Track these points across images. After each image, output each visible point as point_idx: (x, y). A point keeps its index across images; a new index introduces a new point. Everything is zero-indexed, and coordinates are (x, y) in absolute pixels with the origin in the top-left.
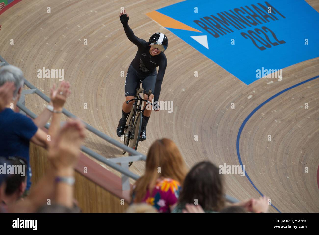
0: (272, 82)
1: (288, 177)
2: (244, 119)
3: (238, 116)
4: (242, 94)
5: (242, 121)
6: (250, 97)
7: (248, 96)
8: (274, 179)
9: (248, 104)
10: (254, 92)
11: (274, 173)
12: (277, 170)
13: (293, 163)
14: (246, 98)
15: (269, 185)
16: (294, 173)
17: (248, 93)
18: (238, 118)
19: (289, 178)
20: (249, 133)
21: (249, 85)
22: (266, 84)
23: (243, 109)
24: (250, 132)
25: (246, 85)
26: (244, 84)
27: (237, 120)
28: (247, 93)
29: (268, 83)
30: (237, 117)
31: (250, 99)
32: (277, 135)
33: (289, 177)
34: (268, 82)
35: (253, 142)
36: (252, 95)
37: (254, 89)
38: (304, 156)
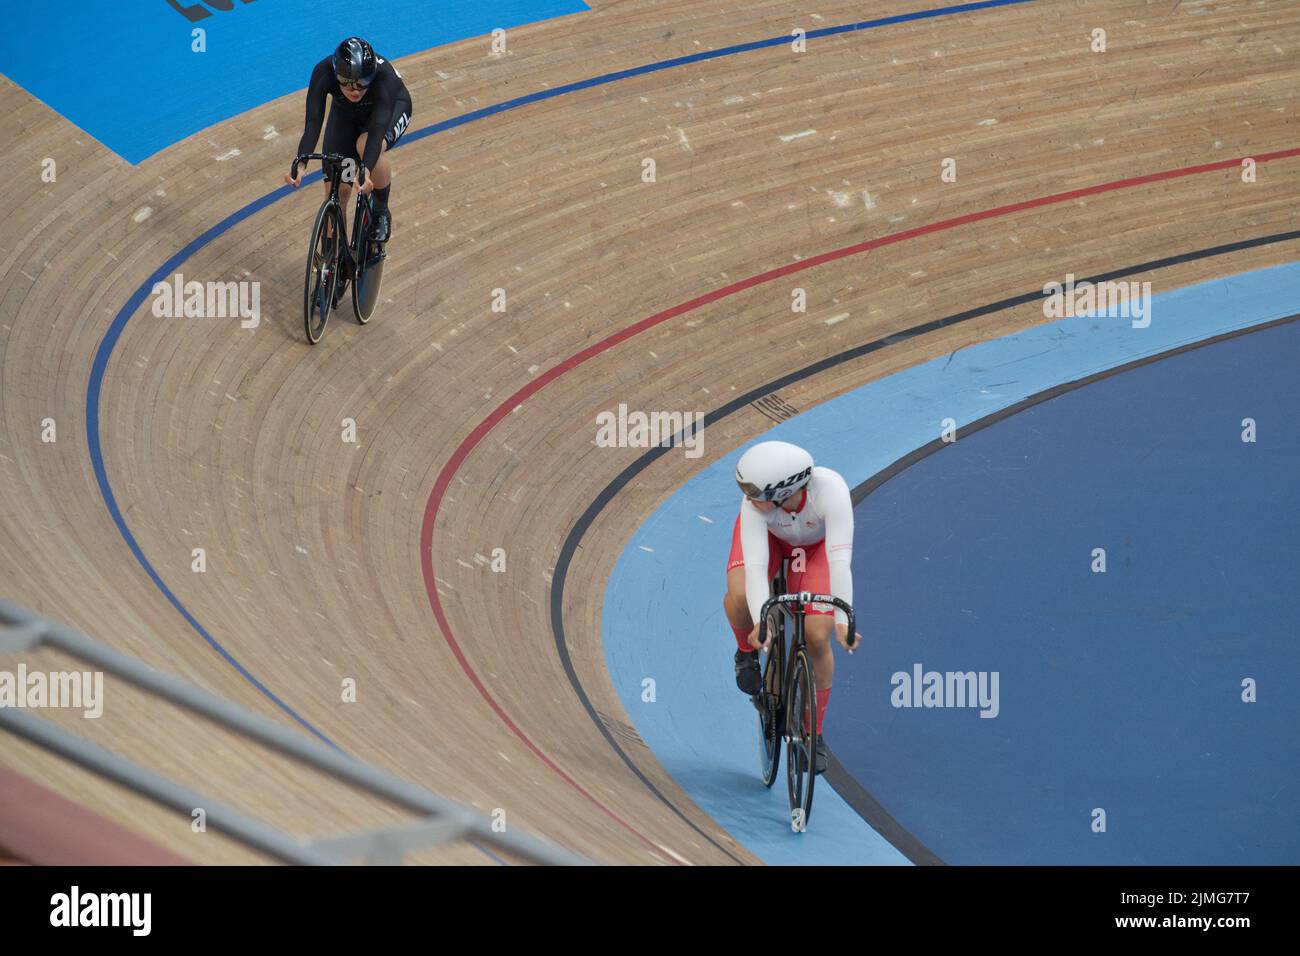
0: (235, 152)
1: (300, 550)
2: (118, 305)
3: (92, 293)
4: (111, 203)
5: (111, 313)
6: (142, 215)
7: (136, 210)
8: (246, 556)
9: (133, 243)
10: (161, 193)
11: (243, 530)
12: (255, 519)
13: (320, 491)
14: (128, 219)
15: (224, 582)
16: (325, 532)
17: (134, 200)
18: (94, 301)
19: (305, 551)
20: (141, 365)
21: (138, 167)
22: (211, 162)
23: (111, 267)
24: (142, 363)
25: (130, 165)
26: (120, 161)
27: (87, 312)
28: (132, 198)
29: (218, 159)
30: (91, 296)
31: (145, 221)
32: (257, 371)
33: (307, 549)
34: (219, 153)
35: (155, 401)
36: (151, 205)
37: (161, 182)
38: (369, 460)
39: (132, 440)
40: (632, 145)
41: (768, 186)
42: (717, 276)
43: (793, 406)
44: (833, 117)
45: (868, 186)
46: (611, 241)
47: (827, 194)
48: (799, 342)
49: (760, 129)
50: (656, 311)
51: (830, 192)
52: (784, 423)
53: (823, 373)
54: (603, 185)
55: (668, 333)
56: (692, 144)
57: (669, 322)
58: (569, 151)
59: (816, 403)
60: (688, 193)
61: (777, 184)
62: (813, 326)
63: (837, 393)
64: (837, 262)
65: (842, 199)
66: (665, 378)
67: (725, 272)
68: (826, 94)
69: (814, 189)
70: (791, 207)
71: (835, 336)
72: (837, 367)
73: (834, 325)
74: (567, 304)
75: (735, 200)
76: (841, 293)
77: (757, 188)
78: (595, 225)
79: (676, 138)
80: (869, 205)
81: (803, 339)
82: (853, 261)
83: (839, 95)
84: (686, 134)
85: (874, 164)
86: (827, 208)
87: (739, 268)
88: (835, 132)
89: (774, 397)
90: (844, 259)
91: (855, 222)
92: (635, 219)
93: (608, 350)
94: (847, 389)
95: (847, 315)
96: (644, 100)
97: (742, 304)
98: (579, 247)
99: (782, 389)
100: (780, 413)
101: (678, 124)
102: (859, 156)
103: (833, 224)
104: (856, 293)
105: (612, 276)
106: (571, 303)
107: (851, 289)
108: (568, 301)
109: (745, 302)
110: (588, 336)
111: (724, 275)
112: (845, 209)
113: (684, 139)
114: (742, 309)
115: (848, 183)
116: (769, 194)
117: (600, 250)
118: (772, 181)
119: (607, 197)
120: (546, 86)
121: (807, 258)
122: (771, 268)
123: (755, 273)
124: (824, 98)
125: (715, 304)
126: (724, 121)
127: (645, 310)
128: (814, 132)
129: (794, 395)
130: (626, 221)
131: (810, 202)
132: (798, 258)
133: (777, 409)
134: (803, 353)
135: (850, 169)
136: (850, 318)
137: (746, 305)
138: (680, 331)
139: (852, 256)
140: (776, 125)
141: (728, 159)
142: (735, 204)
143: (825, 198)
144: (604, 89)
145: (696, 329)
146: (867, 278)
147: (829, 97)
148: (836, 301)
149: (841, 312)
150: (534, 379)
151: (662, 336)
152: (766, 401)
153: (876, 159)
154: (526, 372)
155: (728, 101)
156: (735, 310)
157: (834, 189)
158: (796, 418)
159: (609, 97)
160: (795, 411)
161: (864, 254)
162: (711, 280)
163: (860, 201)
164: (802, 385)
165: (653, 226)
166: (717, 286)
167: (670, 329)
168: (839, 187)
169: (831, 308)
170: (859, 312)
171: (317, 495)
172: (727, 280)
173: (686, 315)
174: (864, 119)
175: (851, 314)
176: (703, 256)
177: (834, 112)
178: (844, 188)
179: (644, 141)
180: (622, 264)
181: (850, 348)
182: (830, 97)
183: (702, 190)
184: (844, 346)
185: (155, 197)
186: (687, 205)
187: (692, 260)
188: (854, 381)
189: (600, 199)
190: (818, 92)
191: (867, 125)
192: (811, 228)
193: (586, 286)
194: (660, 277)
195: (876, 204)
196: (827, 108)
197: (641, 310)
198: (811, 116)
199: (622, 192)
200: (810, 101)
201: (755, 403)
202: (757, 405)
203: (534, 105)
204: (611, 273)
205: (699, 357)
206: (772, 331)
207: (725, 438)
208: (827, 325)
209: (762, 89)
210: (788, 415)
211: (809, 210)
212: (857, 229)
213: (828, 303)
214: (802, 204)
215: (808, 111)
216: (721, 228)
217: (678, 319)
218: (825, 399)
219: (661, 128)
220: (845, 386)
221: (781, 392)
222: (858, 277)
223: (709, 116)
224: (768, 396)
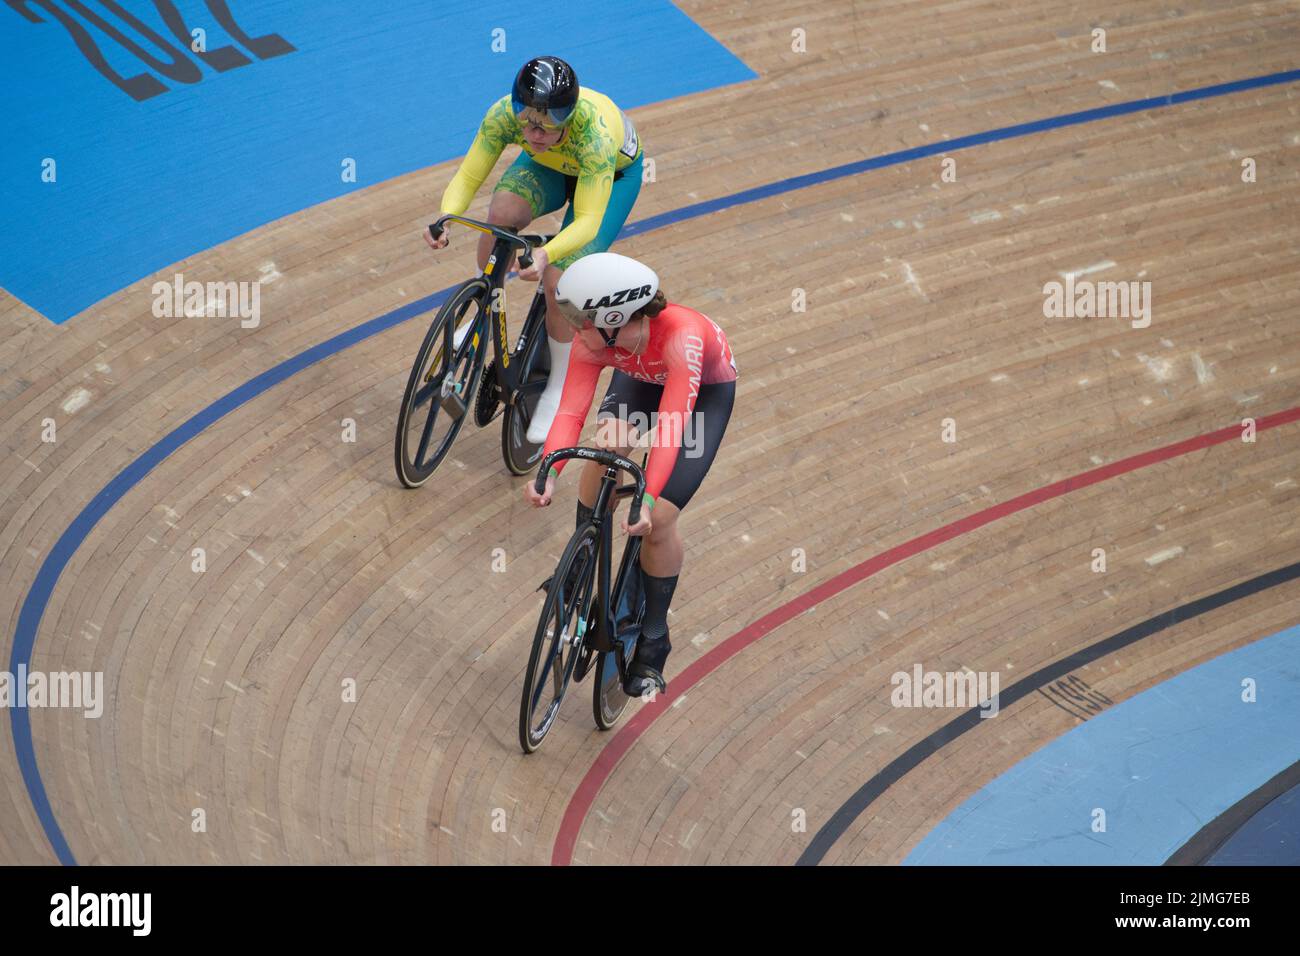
2: (48, 541)
3: (4, 523)
4: (25, 383)
5: (37, 555)
6: (78, 400)
7: (65, 394)
10: (103, 368)
14: (57, 406)
17: (60, 378)
20: (89, 636)
21: (64, 327)
22: (178, 320)
24: (92, 632)
25: (51, 324)
26: (36, 316)
28: (57, 375)
30: (4, 529)
31: (80, 413)
32: (272, 647)
36: (89, 386)
37: (102, 351)
38: (458, 783)
39: (85, 754)
40: (831, 289)
41: (1045, 350)
42: (974, 492)
43: (1104, 692)
44: (1142, 240)
45: (1199, 348)
46: (809, 438)
47: (1138, 361)
48: (1106, 593)
49: (1030, 260)
50: (883, 547)
51: (1142, 358)
52: (1092, 720)
53: (1147, 640)
54: (791, 351)
55: (904, 582)
56: (924, 286)
57: (904, 564)
58: (735, 299)
59: (1138, 688)
60: (924, 361)
61: (1059, 346)
62: (1126, 567)
63: (1171, 672)
64: (1159, 466)
65: (1162, 369)
66: (903, 652)
67: (984, 484)
68: (1129, 205)
69: (1116, 353)
70: (1083, 381)
71: (1161, 582)
72: (1167, 631)
73: (1160, 566)
74: (746, 538)
75: (996, 372)
76: (1167, 516)
77: (1029, 354)
78: (782, 414)
79: (897, 277)
80: (1204, 377)
81: (1113, 587)
82: (1182, 467)
83: (1148, 206)
84: (917, 270)
85: (1205, 315)
86: (1138, 382)
87: (1009, 478)
88: (1144, 264)
89: (1073, 680)
90: (1170, 462)
91: (1181, 405)
92: (843, 403)
93: (813, 609)
94: (1186, 666)
95: (1179, 549)
96: (848, 218)
97: (1015, 534)
98: (759, 448)
99: (1086, 667)
100: (1083, 704)
101: (901, 255)
102: (1184, 302)
103: (1149, 407)
104: (1190, 515)
105: (811, 492)
106: (751, 535)
107: (1182, 508)
108: (747, 532)
109: (1020, 531)
110: (782, 587)
111: (984, 489)
112: (1167, 385)
113: (911, 278)
114: (1015, 543)
115: (1169, 343)
116: (1046, 362)
117: (792, 451)
118: (1050, 341)
119: (798, 369)
120: (694, 198)
121: (1111, 461)
122: (1057, 478)
123: (1032, 486)
124: (1126, 212)
125: (974, 534)
126: (973, 250)
127: (865, 546)
128: (1112, 264)
129: (1101, 676)
130: (830, 408)
131: (1112, 374)
132: (1097, 461)
133: (1080, 698)
134: (1113, 611)
135: (1172, 322)
136: (1184, 554)
137: (1022, 536)
138: (921, 578)
139: (1181, 458)
140: (1053, 255)
141: (982, 309)
142: (997, 378)
143: (1136, 368)
144: (784, 201)
145: (946, 574)
146: (1206, 491)
147: (1134, 209)
148: (1160, 527)
149: (1168, 544)
150: (701, 655)
151: (895, 586)
152: (1061, 685)
153: (1211, 305)
154: (689, 644)
155: (978, 218)
156: (1004, 545)
157: (1148, 354)
158: (1109, 713)
159: (793, 214)
160: (1108, 702)
161: (1200, 453)
162: (964, 497)
163: (1188, 371)
164: (1116, 659)
165: (871, 414)
166: (976, 508)
167: (907, 575)
168: (1159, 351)
169: (1153, 539)
170: (1197, 543)
171: (382, 839)
172: (990, 497)
173: (930, 552)
174: (1189, 243)
175: (1186, 548)
176: (951, 460)
177: (1141, 234)
178: (1163, 351)
179: (849, 281)
180: (827, 474)
181: (1185, 601)
182: (1135, 211)
183: (943, 358)
184: (1177, 598)
185: (95, 374)
186: (920, 382)
187: (934, 466)
188: (1195, 654)
189: (787, 373)
190: (1116, 202)
191: (1195, 253)
192: (1116, 414)
193: (772, 509)
194: (887, 493)
195: (1214, 373)
196: (1132, 227)
197: (859, 547)
198: (1106, 240)
199: (819, 363)
200: (1104, 216)
201: (1045, 688)
202: (1048, 692)
203: (679, 228)
204: (810, 489)
205: (954, 619)
206: (1065, 576)
207: (1001, 745)
208: (1148, 566)
209: (1029, 198)
210: (1098, 708)
211: (1111, 387)
212: (1187, 415)
213: (1148, 531)
214: (1099, 377)
215: (1101, 231)
216: (975, 416)
217: (917, 558)
218: (1151, 682)
219: (875, 260)
220: (1183, 659)
221: (1083, 672)
222: (1191, 491)
223: (948, 242)
224: (1064, 678)
